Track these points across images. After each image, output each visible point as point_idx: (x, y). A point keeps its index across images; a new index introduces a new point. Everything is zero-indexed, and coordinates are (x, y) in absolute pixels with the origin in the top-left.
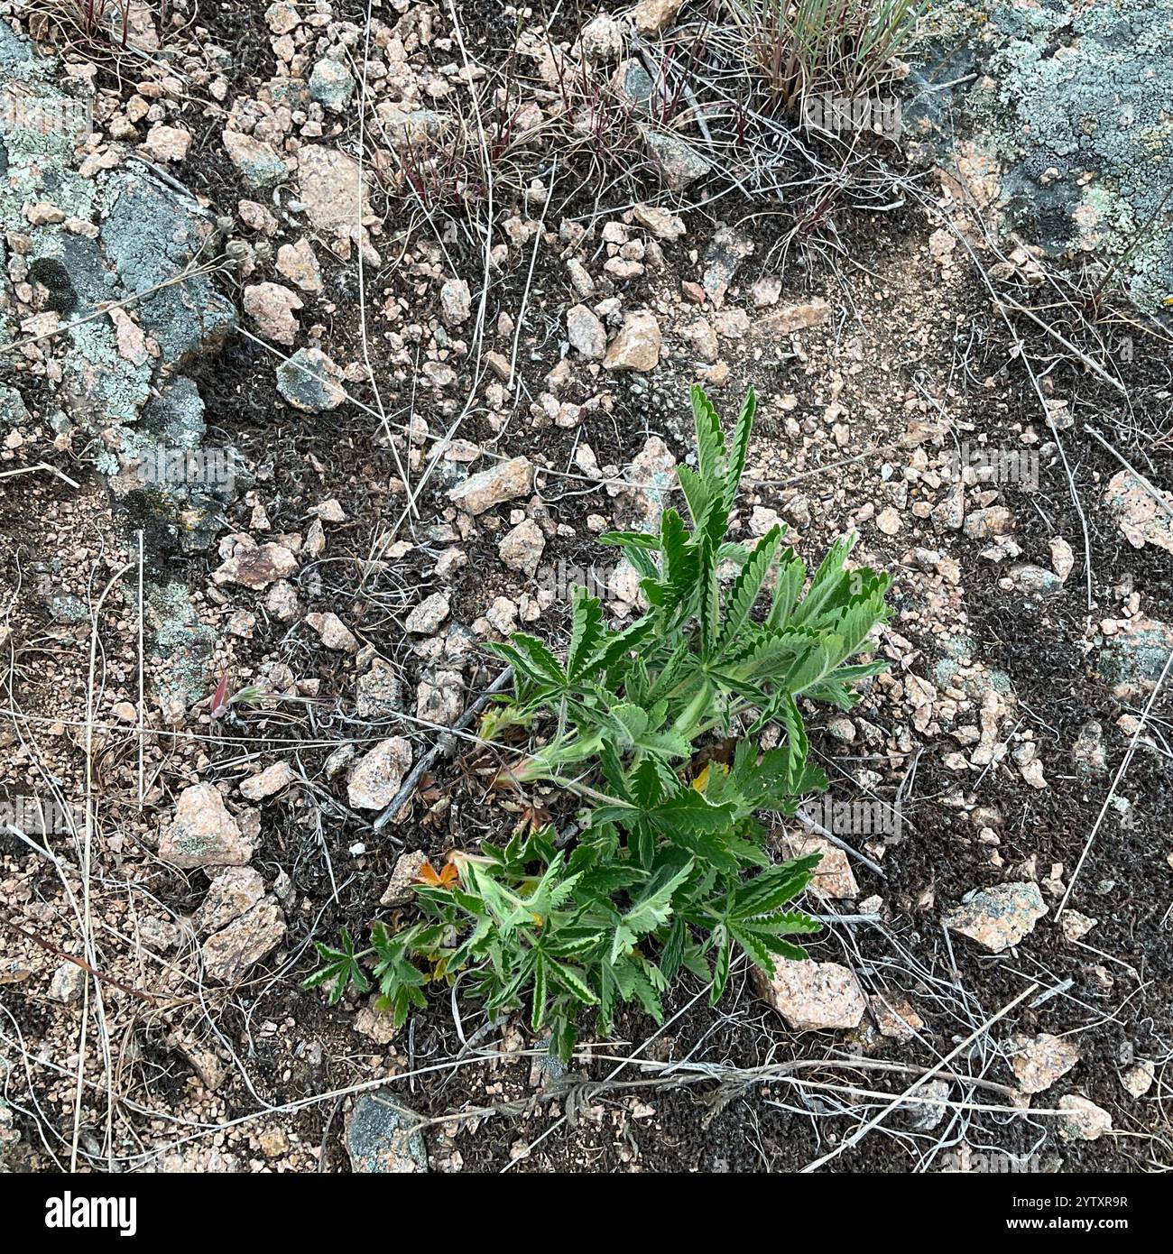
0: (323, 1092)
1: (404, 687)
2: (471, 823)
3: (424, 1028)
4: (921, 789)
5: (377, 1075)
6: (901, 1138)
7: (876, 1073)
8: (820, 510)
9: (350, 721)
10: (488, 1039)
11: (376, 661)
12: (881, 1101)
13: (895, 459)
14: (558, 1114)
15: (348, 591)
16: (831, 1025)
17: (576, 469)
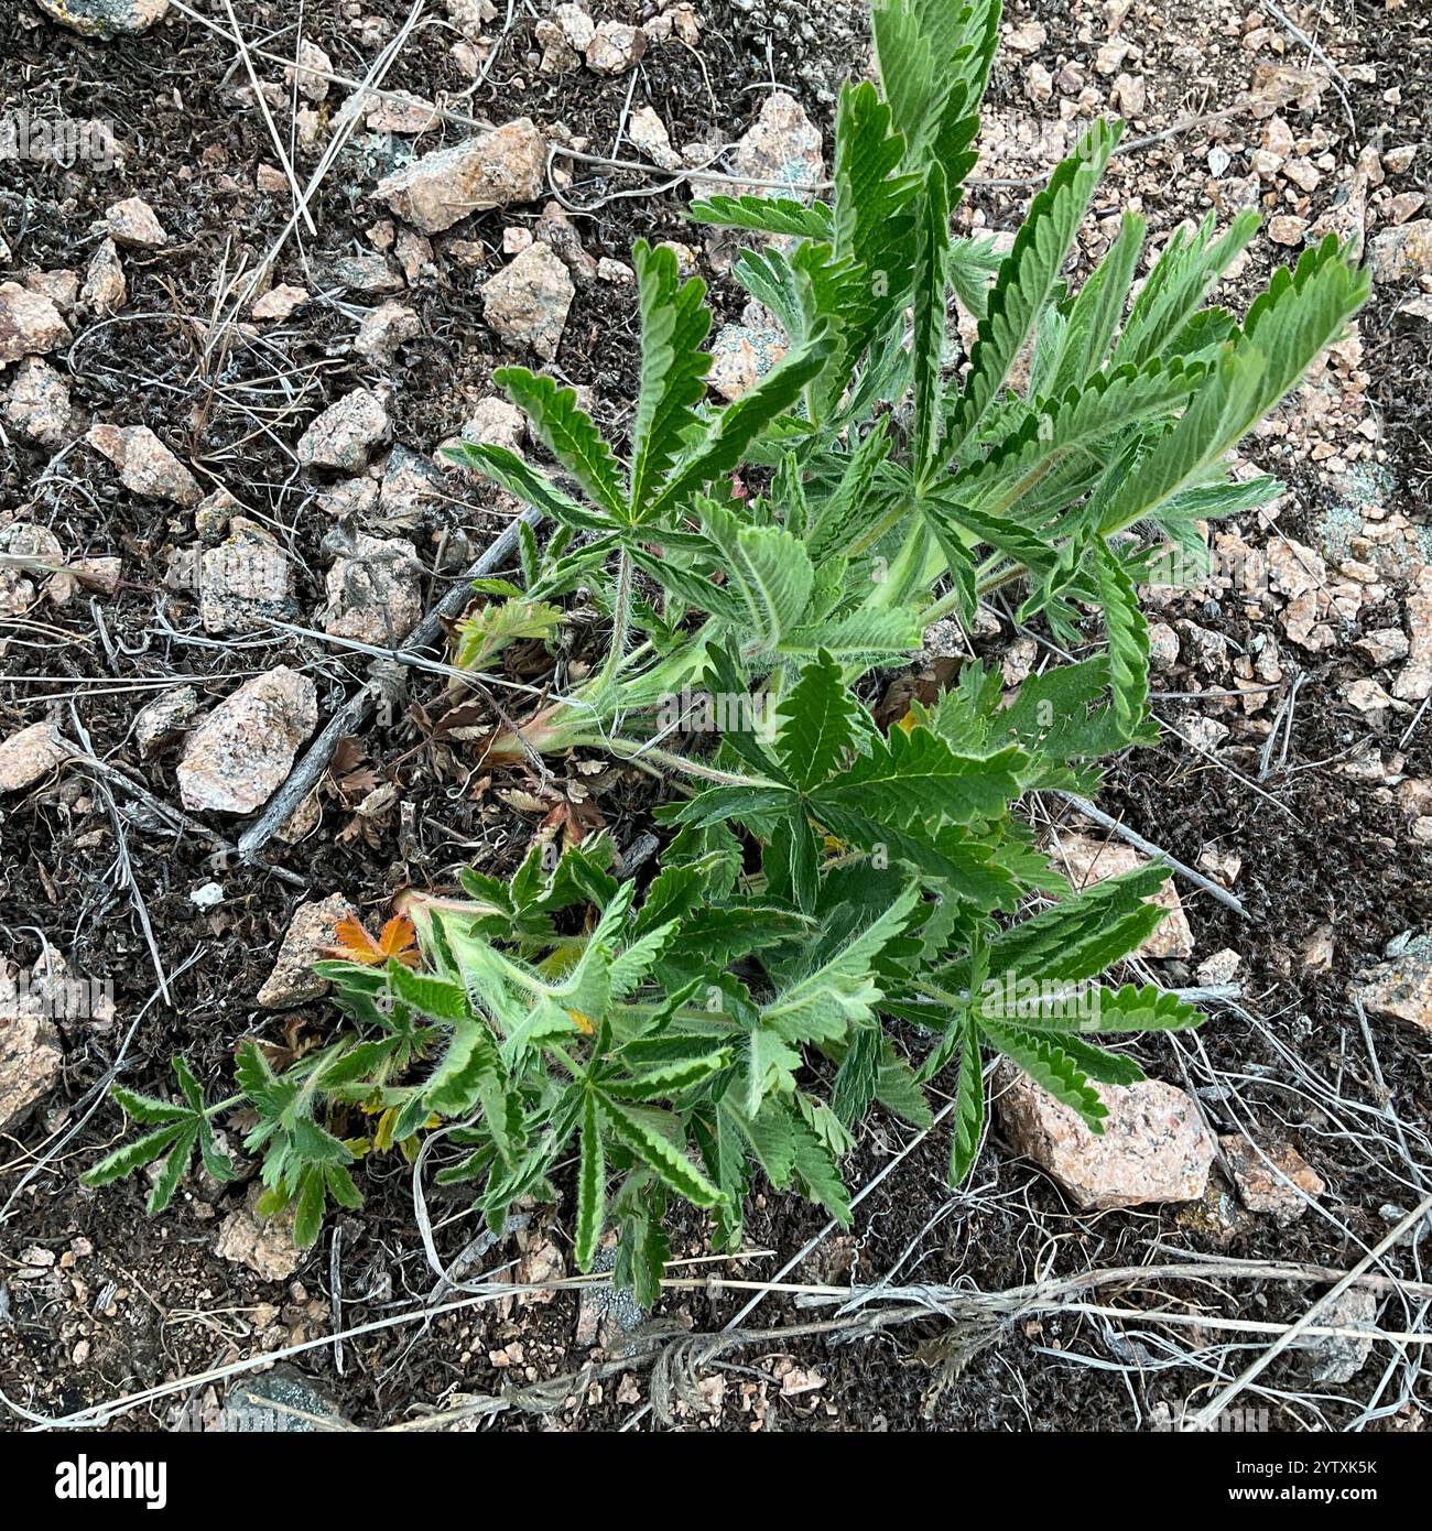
0: (160, 1381)
1: (297, 573)
2: (443, 835)
3: (362, 1244)
4: (1302, 750)
5: (267, 1342)
6: (1292, 1405)
7: (1241, 1285)
8: (1096, 237)
9: (187, 640)
10: (491, 1260)
11: (238, 523)
12: (1253, 1337)
13: (1235, 136)
14: (634, 1396)
15: (175, 382)
16: (1155, 1198)
17: (629, 151)
